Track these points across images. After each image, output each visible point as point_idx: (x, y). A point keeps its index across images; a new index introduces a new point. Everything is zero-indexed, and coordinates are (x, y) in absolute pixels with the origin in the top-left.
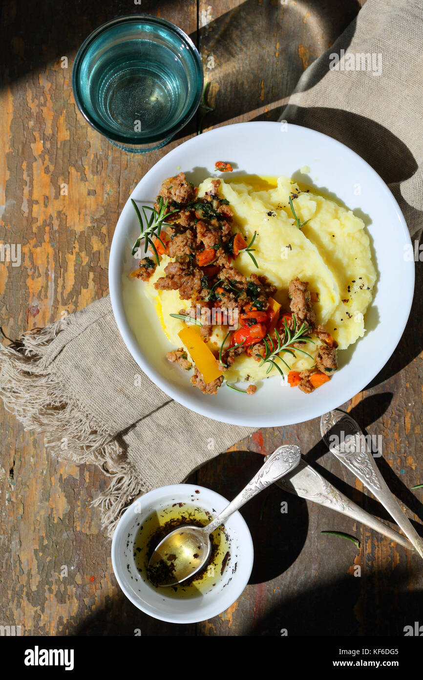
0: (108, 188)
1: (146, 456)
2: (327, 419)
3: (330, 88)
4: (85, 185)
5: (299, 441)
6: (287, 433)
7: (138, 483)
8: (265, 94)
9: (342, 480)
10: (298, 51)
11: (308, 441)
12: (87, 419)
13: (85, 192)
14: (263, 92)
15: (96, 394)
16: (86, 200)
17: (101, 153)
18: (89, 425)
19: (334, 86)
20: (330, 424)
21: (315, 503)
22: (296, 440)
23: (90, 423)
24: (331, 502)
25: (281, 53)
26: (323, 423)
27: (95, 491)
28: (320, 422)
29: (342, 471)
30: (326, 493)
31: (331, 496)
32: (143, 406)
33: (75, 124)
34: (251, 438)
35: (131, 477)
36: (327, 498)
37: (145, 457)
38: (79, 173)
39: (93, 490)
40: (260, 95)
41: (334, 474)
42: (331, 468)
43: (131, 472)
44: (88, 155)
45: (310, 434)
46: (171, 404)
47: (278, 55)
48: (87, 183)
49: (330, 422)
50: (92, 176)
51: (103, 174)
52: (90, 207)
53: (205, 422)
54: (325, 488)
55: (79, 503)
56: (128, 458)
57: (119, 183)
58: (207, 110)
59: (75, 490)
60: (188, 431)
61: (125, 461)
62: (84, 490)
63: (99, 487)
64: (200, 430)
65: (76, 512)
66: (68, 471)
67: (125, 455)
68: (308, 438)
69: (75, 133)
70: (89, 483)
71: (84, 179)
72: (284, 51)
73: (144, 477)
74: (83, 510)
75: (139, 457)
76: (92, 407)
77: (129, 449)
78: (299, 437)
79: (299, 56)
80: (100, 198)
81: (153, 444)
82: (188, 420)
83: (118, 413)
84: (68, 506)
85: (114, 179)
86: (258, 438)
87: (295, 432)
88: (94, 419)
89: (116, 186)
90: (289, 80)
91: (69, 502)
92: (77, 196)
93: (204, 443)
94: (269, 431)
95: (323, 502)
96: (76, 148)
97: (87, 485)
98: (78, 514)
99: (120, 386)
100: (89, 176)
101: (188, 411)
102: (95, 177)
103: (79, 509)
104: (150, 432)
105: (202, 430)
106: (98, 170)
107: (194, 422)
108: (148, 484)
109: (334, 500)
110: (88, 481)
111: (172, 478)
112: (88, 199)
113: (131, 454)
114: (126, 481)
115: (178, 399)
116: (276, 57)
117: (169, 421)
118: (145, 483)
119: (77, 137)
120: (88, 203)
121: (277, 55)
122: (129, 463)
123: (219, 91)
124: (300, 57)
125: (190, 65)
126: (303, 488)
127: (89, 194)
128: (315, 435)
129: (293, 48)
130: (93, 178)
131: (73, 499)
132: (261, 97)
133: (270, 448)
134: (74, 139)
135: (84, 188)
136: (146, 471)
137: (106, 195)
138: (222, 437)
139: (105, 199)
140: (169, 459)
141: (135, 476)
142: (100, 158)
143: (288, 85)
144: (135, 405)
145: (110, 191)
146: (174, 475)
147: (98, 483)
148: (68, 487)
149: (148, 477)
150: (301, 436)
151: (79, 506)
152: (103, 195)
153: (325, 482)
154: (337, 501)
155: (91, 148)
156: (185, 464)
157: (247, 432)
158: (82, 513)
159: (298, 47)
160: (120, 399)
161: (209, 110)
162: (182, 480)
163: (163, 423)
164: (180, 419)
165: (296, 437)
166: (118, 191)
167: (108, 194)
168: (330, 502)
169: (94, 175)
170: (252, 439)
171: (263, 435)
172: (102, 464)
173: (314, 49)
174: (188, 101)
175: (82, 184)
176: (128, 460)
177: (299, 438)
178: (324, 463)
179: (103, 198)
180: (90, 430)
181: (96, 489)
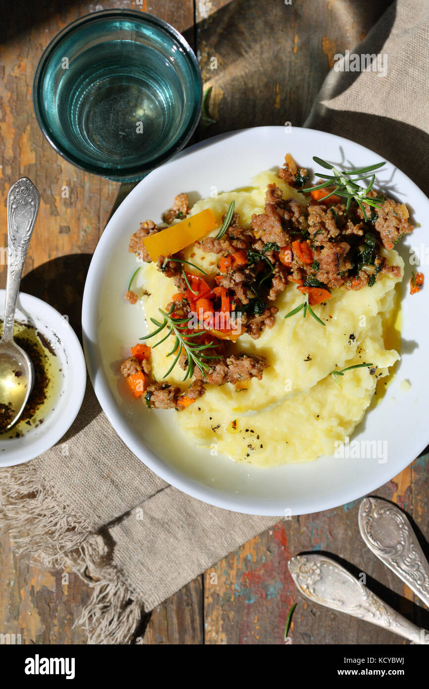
0: (85, 224)
1: (136, 557)
2: (367, 510)
3: (363, 92)
4: (56, 220)
5: (332, 539)
6: (317, 529)
7: (127, 590)
8: (281, 101)
9: (387, 586)
10: (322, 46)
11: (343, 538)
12: (64, 512)
13: (56, 228)
14: (278, 100)
15: (77, 482)
16: (58, 240)
17: (75, 180)
18: (67, 520)
19: (368, 89)
20: (371, 517)
21: (353, 617)
22: (327, 538)
23: (68, 517)
24: (374, 615)
25: (300, 49)
26: (362, 516)
27: (76, 606)
28: (358, 514)
29: (386, 575)
30: (368, 605)
31: (373, 609)
32: (133, 496)
33: (41, 143)
34: (271, 536)
35: (118, 583)
36: (369, 611)
37: (135, 559)
38: (48, 206)
39: (73, 605)
40: (275, 102)
41: (377, 579)
42: (373, 572)
43: (118, 577)
44: (60, 182)
45: (346, 530)
46: (168, 490)
47: (297, 50)
48: (58, 218)
49: (371, 514)
50: (64, 209)
51: (79, 206)
52: (63, 248)
53: (210, 513)
54: (365, 598)
55: (56, 622)
56: (113, 560)
57: (99, 217)
58: (208, 122)
59: (51, 605)
60: (189, 525)
61: (110, 564)
62: (62, 604)
63: (80, 601)
64: (204, 524)
65: (52, 632)
66: (42, 581)
67: (109, 556)
68: (343, 534)
69: (42, 155)
70: (67, 596)
71: (54, 212)
72: (305, 45)
73: (133, 582)
74: (61, 630)
75: (127, 558)
76: (71, 497)
77: (116, 548)
78: (333, 534)
79: (322, 51)
80: (75, 237)
81: (145, 542)
82: (189, 511)
83: (103, 505)
84: (42, 625)
85: (93, 213)
86: (280, 536)
87: (327, 527)
88: (73, 513)
89: (94, 221)
90: (311, 82)
91: (44, 621)
92: (46, 235)
93: (210, 540)
94: (293, 527)
95: (363, 616)
96: (44, 174)
97: (66, 598)
98: (55, 636)
99: (106, 471)
100: (61, 208)
101: (188, 499)
102: (69, 210)
103: (56, 629)
104: (141, 527)
105: (207, 523)
106: (72, 200)
107: (196, 514)
108: (138, 590)
109: (378, 613)
110: (66, 593)
111: (169, 583)
112: (60, 238)
113: (118, 555)
114: (111, 589)
115: (176, 484)
116: (294, 53)
117: (166, 513)
118: (134, 590)
119: (44, 159)
120: (60, 243)
121: (295, 51)
122: (116, 567)
123: (224, 99)
124: (325, 52)
125: (184, 70)
126: (338, 599)
127: (61, 232)
128: (352, 532)
129: (315, 42)
130: (66, 212)
131: (48, 616)
132: (276, 105)
133: (295, 547)
134: (42, 162)
135: (54, 225)
136: (136, 575)
137: (82, 233)
138: (232, 532)
139: (81, 237)
140: (165, 559)
141: (122, 582)
142: (75, 186)
143: (311, 88)
144: (124, 495)
145: (88, 227)
146: (172, 579)
147: (79, 596)
148: (41, 602)
149: (139, 582)
150: (335, 532)
151: (56, 626)
152: (78, 232)
153: (366, 590)
154: (381, 614)
155: (63, 173)
156: (186, 567)
157: (264, 525)
158: (60, 633)
159: (322, 41)
160: (105, 487)
161: (211, 122)
162: (182, 586)
163: (158, 515)
164: (179, 510)
165: (328, 533)
166: (98, 227)
167: (85, 231)
168: (372, 615)
169: (67, 208)
170: (273, 537)
171: (287, 532)
172: (82, 570)
173: (342, 43)
174: (184, 116)
175: (53, 218)
176: (114, 563)
177: (331, 535)
178: (363, 565)
179: (78, 237)
180: (67, 527)
181: (77, 604)
